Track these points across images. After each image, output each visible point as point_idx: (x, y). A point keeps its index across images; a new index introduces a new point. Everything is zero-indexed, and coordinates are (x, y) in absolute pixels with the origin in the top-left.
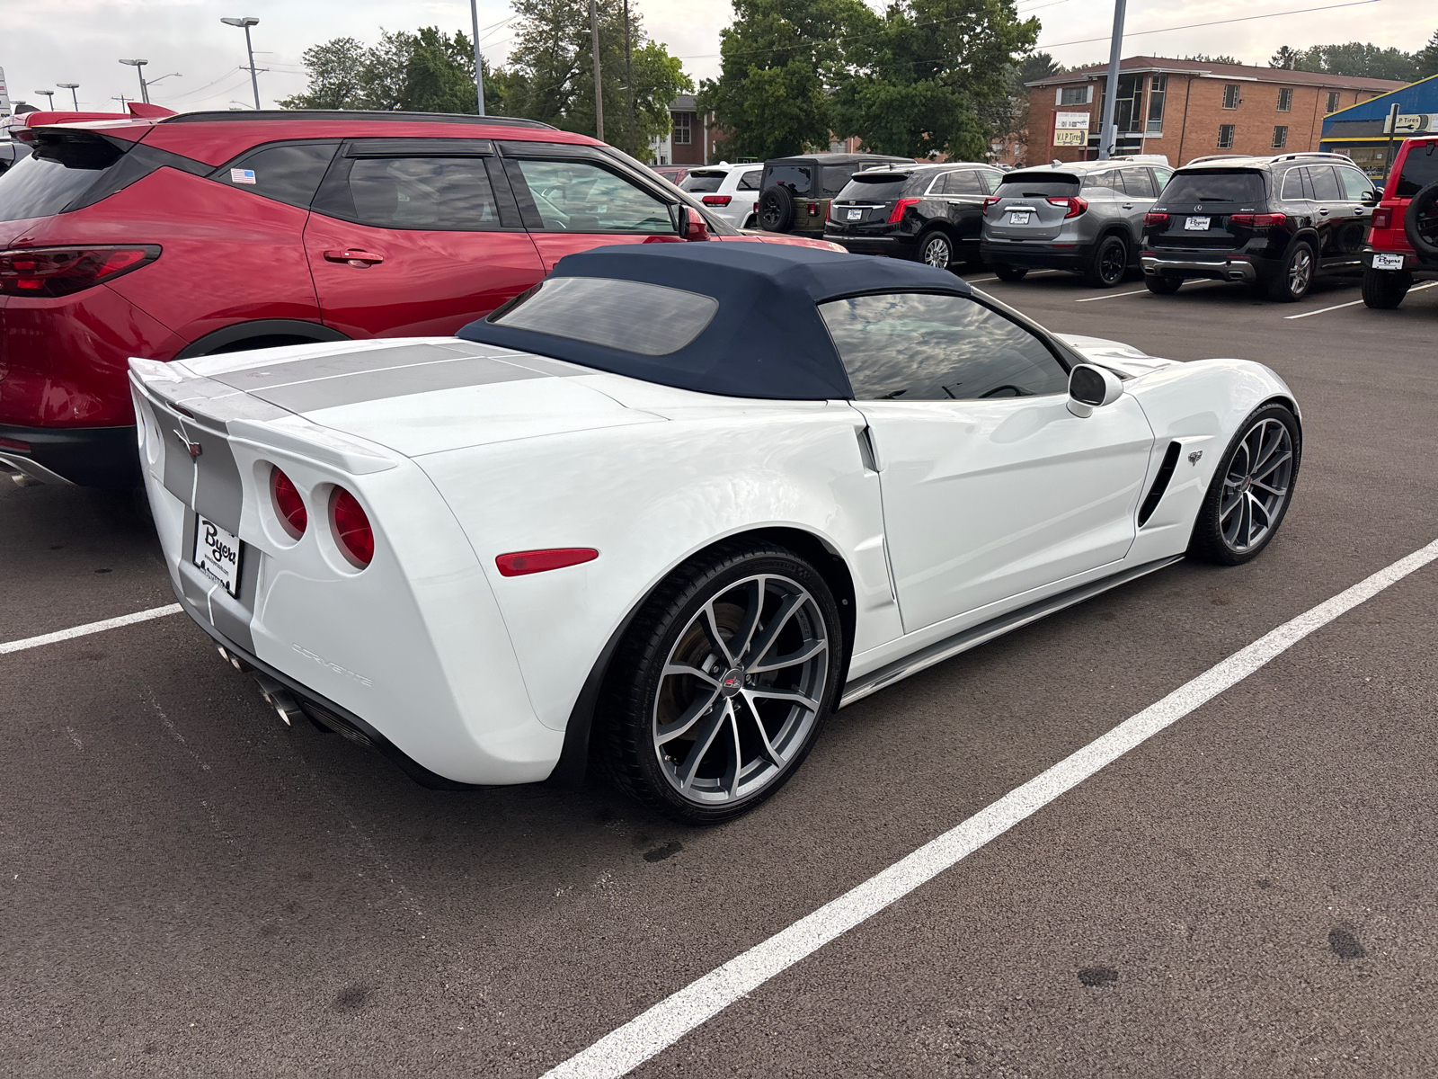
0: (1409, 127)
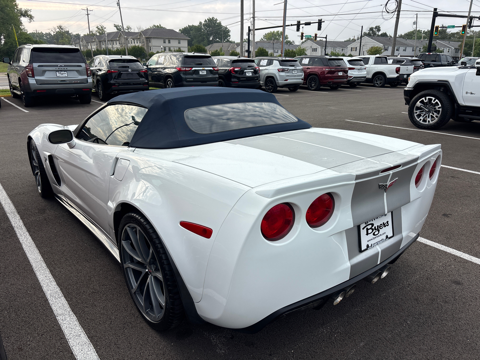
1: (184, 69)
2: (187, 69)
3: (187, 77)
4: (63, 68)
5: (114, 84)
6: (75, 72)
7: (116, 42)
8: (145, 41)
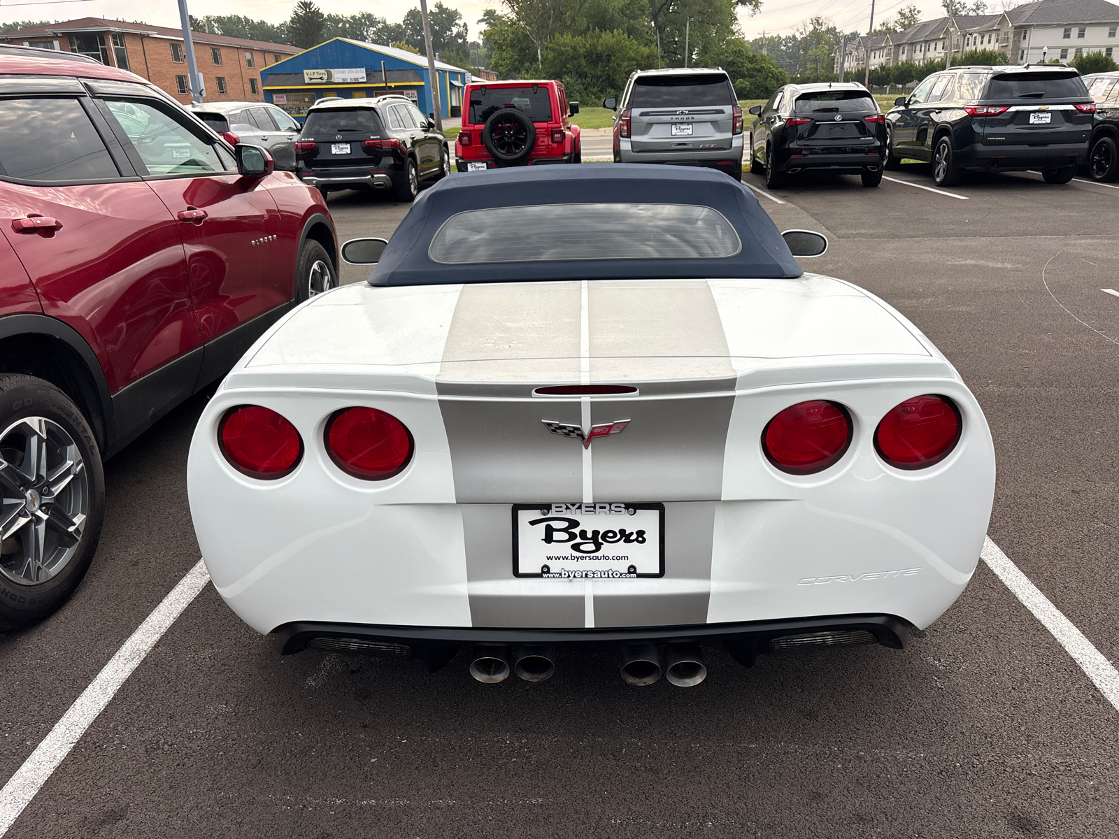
0: (321, 78)
1: (985, 111)
2: (993, 112)
3: (988, 130)
4: (685, 117)
5: (798, 152)
6: (709, 124)
7: (936, 44)
8: (1011, 36)
